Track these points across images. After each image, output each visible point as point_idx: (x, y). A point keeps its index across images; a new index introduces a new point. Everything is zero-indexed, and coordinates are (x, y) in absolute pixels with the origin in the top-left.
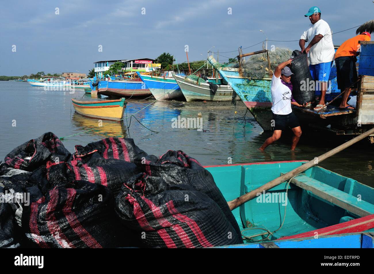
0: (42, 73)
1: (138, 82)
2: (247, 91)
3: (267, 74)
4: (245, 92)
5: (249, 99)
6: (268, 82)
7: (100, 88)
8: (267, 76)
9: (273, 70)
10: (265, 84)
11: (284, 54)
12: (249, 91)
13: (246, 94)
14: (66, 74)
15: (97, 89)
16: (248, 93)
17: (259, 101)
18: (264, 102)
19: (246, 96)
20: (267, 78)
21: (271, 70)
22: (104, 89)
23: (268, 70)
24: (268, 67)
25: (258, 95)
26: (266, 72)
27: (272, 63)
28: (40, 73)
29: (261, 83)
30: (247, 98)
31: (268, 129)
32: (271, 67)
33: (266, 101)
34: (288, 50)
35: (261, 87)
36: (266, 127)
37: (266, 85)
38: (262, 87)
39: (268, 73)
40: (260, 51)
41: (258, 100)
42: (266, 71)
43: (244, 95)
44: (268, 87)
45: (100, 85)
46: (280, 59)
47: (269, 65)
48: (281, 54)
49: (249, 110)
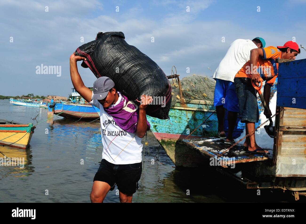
0: (32, 95)
1: (88, 106)
2: (157, 121)
3: (177, 102)
4: (155, 122)
5: (159, 130)
6: (180, 112)
7: (56, 110)
8: (178, 104)
9: (185, 98)
10: (176, 113)
11: (200, 81)
12: (159, 121)
13: (155, 125)
14: (51, 96)
15: (54, 110)
16: (158, 122)
17: (169, 133)
18: (175, 134)
19: (156, 126)
20: (178, 107)
21: (183, 98)
22: (59, 111)
23: (179, 97)
24: (179, 94)
25: (169, 126)
26: (177, 101)
27: (184, 91)
28: (30, 95)
29: (172, 112)
30: (157, 128)
31: (180, 165)
32: (183, 94)
33: (178, 133)
34: (204, 76)
35: (172, 117)
36: (178, 163)
37: (177, 115)
38: (174, 117)
39: (179, 101)
40: (170, 76)
41: (169, 131)
42: (178, 99)
43: (153, 125)
44: (180, 117)
45: (57, 107)
46: (194, 86)
47: (180, 92)
48: (196, 81)
49: (159, 142)
